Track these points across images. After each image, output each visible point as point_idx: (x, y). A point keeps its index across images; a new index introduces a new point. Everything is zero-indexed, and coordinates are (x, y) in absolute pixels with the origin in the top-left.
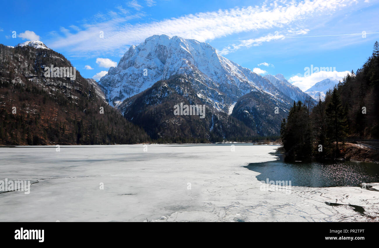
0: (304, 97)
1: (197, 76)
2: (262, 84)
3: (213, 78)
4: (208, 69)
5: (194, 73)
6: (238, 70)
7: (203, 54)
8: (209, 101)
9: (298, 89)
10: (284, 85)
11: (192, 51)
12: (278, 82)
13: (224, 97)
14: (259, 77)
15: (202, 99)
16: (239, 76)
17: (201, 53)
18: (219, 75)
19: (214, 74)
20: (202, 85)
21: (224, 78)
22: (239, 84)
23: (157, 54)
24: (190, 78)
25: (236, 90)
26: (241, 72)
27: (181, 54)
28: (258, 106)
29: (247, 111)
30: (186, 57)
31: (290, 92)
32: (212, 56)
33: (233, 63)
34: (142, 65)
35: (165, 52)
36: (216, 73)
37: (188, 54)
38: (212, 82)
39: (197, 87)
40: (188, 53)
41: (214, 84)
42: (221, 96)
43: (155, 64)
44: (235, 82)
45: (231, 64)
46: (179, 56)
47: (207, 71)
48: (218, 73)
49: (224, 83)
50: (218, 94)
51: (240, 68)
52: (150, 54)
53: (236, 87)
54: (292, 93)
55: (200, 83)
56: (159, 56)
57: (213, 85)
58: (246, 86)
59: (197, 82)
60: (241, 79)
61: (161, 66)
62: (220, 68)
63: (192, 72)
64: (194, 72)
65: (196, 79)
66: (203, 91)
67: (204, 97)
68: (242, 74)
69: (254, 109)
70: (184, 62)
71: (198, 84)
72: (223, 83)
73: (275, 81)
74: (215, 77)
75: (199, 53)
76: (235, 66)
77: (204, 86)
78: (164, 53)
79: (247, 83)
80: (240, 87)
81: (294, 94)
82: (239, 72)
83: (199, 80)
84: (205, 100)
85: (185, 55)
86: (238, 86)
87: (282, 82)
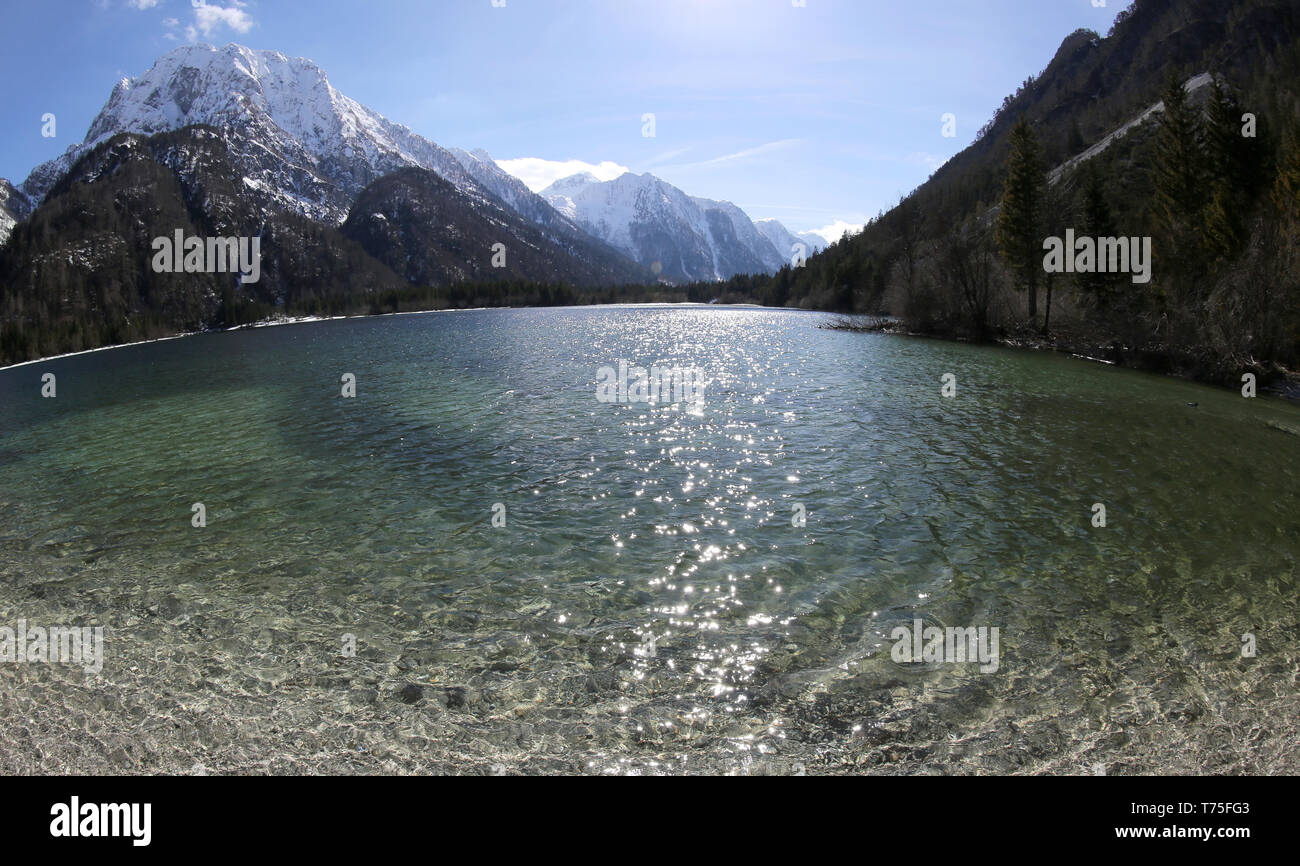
0: (532, 202)
1: (262, 133)
2: (437, 163)
3: (308, 142)
4: (297, 121)
5: (251, 126)
6: (378, 126)
7: (292, 85)
8: (283, 199)
9: (519, 183)
10: (489, 172)
11: (264, 78)
12: (475, 165)
13: (330, 189)
14: (430, 147)
15: (259, 192)
16: (378, 141)
17: (287, 82)
18: (324, 136)
19: (312, 133)
20: (271, 157)
21: (336, 143)
22: (376, 158)
23: (175, 91)
24: (237, 138)
25: (366, 172)
26: (384, 133)
27: (233, 84)
28: (416, 201)
29: (380, 216)
30: (244, 91)
31: (502, 190)
32: (315, 88)
33: (367, 111)
34: (132, 123)
35: (196, 85)
36: (317, 131)
37: (250, 83)
38: (301, 151)
39: (254, 162)
40: (251, 80)
41: (306, 155)
42: (321, 185)
43: (164, 117)
44: (364, 153)
45: (362, 114)
46: (227, 88)
47: (294, 125)
48: (322, 131)
49: (336, 154)
50: (312, 179)
51: (384, 122)
52: (156, 93)
53: (367, 164)
54: (506, 192)
55: (264, 151)
56: (178, 98)
57: (303, 158)
58: (393, 164)
59: (256, 149)
60: (383, 147)
61: (178, 120)
62: (330, 118)
63: (248, 122)
64: (252, 123)
65: (255, 142)
66: (269, 174)
67: (267, 188)
68: (388, 137)
69: (405, 209)
70: (233, 99)
71: (258, 153)
72: (332, 156)
73: (469, 164)
74: (313, 142)
75: (281, 82)
76: (371, 119)
77: (277, 159)
78: (192, 86)
79: (397, 156)
80: (377, 165)
81: (510, 194)
82: (379, 131)
83: (265, 143)
84: (269, 195)
85: (242, 86)
86: (373, 164)
87: (484, 167)
